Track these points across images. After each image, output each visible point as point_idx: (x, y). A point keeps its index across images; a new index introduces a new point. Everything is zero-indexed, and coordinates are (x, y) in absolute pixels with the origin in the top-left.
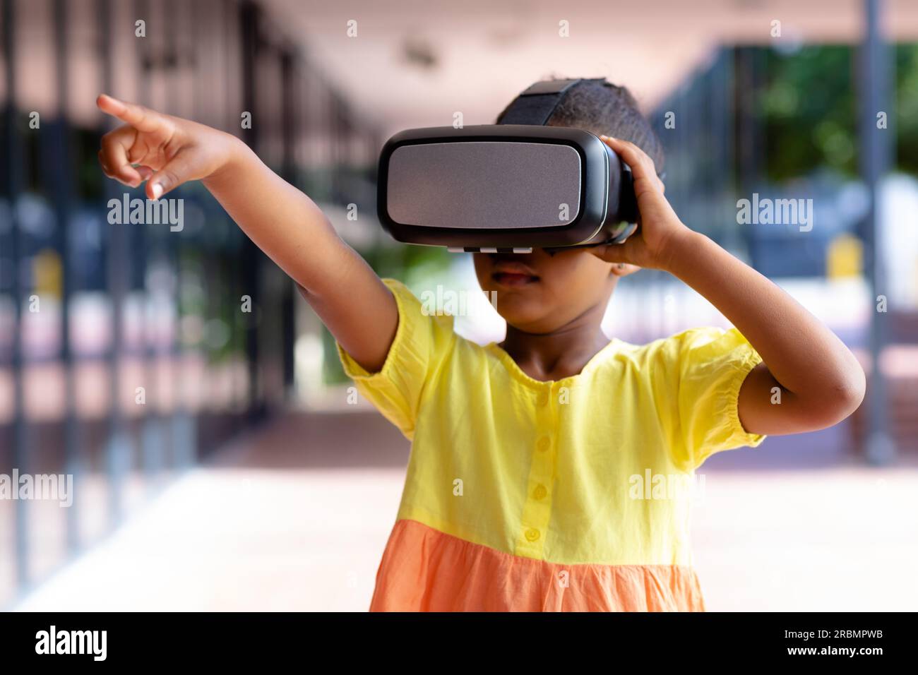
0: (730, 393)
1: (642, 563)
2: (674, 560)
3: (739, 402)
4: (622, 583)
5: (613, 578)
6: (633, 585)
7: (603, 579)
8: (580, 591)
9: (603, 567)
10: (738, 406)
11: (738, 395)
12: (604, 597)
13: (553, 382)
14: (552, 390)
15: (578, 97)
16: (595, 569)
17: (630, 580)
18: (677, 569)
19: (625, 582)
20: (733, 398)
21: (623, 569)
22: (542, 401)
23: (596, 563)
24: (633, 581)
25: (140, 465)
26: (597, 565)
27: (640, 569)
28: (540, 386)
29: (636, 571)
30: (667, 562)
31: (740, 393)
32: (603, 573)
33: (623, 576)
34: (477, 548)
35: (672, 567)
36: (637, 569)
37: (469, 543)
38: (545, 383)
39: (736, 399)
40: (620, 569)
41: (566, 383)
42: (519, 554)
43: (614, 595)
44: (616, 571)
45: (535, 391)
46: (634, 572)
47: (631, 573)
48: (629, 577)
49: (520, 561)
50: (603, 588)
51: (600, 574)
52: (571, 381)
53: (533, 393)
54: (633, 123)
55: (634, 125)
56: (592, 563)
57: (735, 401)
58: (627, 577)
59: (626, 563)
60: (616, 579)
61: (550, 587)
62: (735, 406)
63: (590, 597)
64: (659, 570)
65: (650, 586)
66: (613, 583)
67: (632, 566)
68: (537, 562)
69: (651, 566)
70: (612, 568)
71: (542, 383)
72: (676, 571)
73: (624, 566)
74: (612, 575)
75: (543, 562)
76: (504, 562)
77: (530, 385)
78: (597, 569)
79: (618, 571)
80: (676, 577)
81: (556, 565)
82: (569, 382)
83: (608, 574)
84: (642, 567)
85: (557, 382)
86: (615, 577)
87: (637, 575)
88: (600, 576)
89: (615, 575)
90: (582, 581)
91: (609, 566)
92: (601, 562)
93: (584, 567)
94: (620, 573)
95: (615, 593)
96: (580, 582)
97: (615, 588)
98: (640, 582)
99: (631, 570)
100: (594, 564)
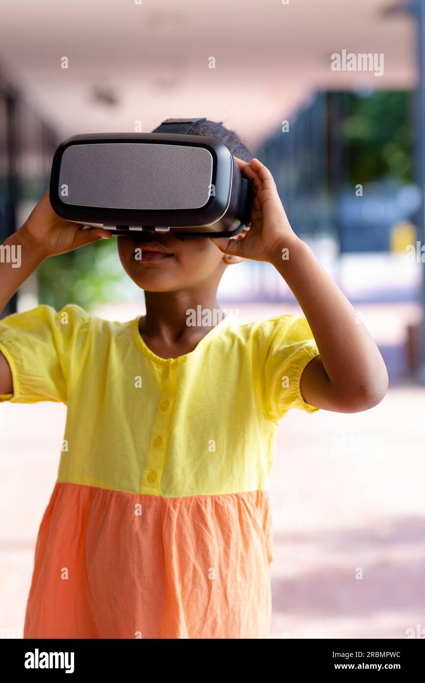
0: (298, 368)
1: (235, 492)
2: (259, 487)
3: (302, 377)
4: (220, 509)
5: (212, 505)
6: (228, 509)
7: (206, 506)
8: (188, 516)
9: (206, 497)
10: (301, 379)
11: (302, 371)
12: (206, 520)
13: (172, 359)
14: (172, 366)
15: (205, 128)
16: (199, 499)
17: (226, 506)
19: (222, 508)
20: (299, 372)
21: (221, 498)
22: (165, 374)
23: (199, 494)
24: (228, 507)
26: (201, 496)
27: (235, 497)
28: (165, 362)
29: (231, 498)
30: (254, 489)
31: (304, 370)
32: (206, 502)
33: (221, 503)
34: (112, 493)
35: (258, 492)
36: (231, 496)
37: (107, 490)
38: (167, 360)
39: (301, 374)
40: (219, 498)
41: (182, 360)
42: (143, 493)
43: (213, 518)
44: (215, 499)
45: (161, 367)
46: (229, 499)
47: (227, 501)
48: (225, 503)
49: (143, 498)
50: (205, 513)
51: (203, 503)
52: (186, 358)
53: (159, 368)
54: (243, 153)
55: (244, 154)
56: (197, 494)
57: (299, 374)
58: (223, 503)
59: (223, 493)
60: (215, 505)
61: (166, 516)
62: (299, 379)
63: (195, 521)
64: (249, 495)
65: (242, 509)
66: (213, 509)
67: (228, 495)
68: (156, 498)
69: (243, 493)
70: (212, 497)
71: (165, 360)
72: (260, 494)
73: (222, 495)
74: (212, 502)
75: (161, 498)
76: (132, 500)
77: (157, 362)
78: (201, 499)
79: (217, 499)
80: (259, 499)
81: (171, 499)
82: (184, 359)
83: (209, 502)
84: (236, 495)
85: (175, 360)
86: (214, 504)
87: (232, 502)
88: (203, 504)
89: (214, 502)
90: (190, 509)
91: (210, 496)
92: (204, 494)
93: (191, 498)
94: (218, 501)
95: (214, 516)
96: (188, 510)
97: (214, 513)
98: (234, 506)
99: (227, 498)
100: (198, 496)
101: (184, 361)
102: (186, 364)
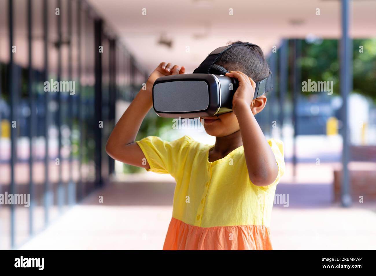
2: (254, 223)
9: (221, 228)
13: (211, 162)
14: (211, 166)
18: (256, 226)
25: (56, 203)
27: (237, 227)
29: (234, 228)
30: (250, 224)
32: (220, 230)
36: (235, 227)
42: (195, 225)
59: (232, 225)
61: (201, 236)
64: (246, 227)
68: (199, 228)
69: (242, 226)
70: (224, 227)
73: (229, 227)
75: (201, 228)
79: (226, 228)
80: (255, 229)
81: (204, 228)
83: (222, 230)
84: (237, 226)
85: (213, 163)
86: (225, 231)
87: (235, 230)
88: (219, 231)
89: (225, 230)
90: (213, 233)
91: (223, 227)
92: (220, 226)
93: (213, 228)
94: (227, 230)
95: (224, 236)
96: (212, 233)
97: (224, 235)
98: (236, 232)
99: (232, 228)
100: (217, 227)
101: (216, 163)
102: (217, 165)
